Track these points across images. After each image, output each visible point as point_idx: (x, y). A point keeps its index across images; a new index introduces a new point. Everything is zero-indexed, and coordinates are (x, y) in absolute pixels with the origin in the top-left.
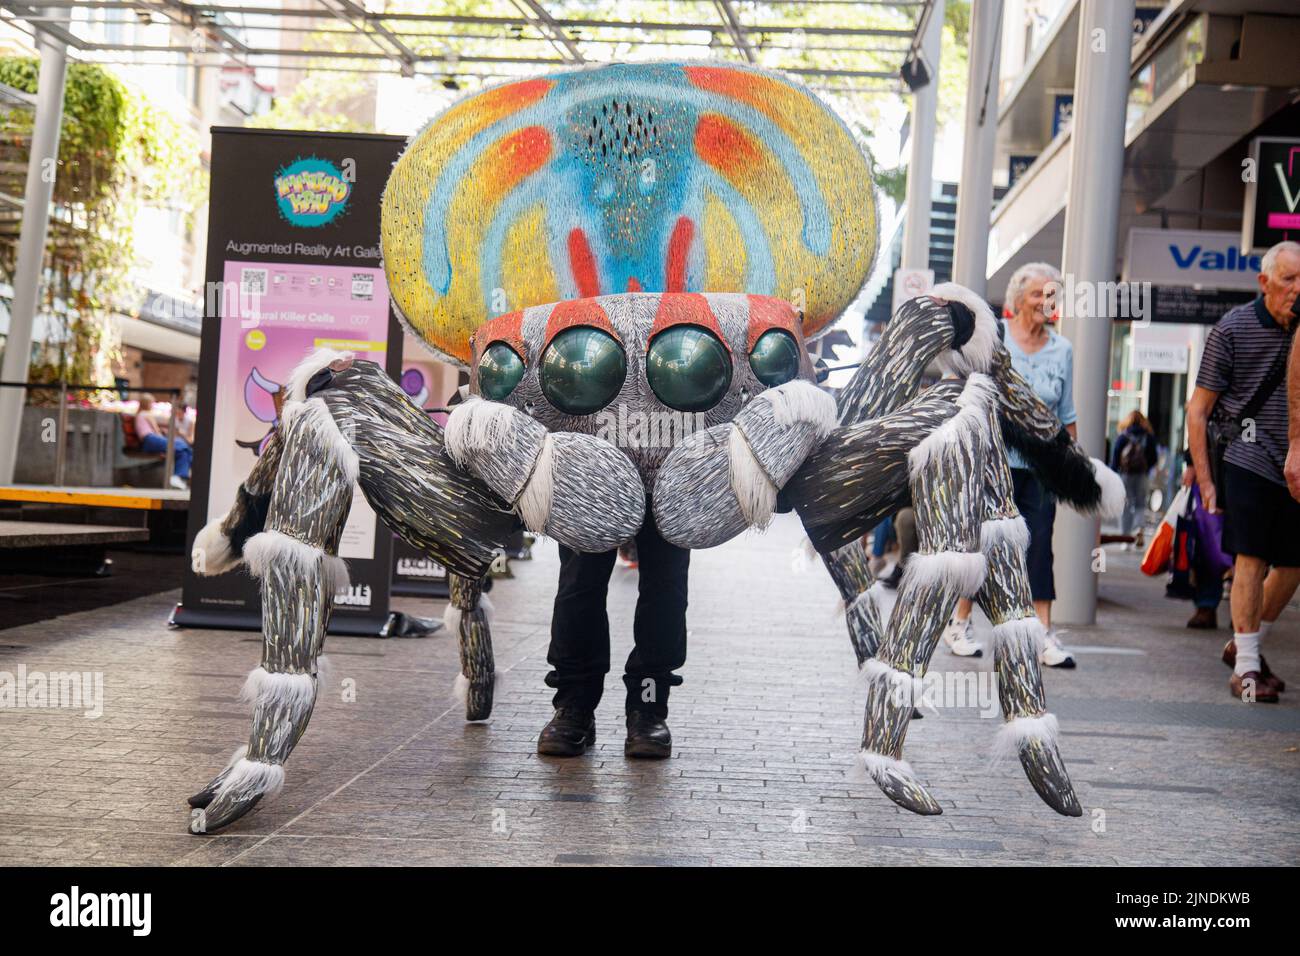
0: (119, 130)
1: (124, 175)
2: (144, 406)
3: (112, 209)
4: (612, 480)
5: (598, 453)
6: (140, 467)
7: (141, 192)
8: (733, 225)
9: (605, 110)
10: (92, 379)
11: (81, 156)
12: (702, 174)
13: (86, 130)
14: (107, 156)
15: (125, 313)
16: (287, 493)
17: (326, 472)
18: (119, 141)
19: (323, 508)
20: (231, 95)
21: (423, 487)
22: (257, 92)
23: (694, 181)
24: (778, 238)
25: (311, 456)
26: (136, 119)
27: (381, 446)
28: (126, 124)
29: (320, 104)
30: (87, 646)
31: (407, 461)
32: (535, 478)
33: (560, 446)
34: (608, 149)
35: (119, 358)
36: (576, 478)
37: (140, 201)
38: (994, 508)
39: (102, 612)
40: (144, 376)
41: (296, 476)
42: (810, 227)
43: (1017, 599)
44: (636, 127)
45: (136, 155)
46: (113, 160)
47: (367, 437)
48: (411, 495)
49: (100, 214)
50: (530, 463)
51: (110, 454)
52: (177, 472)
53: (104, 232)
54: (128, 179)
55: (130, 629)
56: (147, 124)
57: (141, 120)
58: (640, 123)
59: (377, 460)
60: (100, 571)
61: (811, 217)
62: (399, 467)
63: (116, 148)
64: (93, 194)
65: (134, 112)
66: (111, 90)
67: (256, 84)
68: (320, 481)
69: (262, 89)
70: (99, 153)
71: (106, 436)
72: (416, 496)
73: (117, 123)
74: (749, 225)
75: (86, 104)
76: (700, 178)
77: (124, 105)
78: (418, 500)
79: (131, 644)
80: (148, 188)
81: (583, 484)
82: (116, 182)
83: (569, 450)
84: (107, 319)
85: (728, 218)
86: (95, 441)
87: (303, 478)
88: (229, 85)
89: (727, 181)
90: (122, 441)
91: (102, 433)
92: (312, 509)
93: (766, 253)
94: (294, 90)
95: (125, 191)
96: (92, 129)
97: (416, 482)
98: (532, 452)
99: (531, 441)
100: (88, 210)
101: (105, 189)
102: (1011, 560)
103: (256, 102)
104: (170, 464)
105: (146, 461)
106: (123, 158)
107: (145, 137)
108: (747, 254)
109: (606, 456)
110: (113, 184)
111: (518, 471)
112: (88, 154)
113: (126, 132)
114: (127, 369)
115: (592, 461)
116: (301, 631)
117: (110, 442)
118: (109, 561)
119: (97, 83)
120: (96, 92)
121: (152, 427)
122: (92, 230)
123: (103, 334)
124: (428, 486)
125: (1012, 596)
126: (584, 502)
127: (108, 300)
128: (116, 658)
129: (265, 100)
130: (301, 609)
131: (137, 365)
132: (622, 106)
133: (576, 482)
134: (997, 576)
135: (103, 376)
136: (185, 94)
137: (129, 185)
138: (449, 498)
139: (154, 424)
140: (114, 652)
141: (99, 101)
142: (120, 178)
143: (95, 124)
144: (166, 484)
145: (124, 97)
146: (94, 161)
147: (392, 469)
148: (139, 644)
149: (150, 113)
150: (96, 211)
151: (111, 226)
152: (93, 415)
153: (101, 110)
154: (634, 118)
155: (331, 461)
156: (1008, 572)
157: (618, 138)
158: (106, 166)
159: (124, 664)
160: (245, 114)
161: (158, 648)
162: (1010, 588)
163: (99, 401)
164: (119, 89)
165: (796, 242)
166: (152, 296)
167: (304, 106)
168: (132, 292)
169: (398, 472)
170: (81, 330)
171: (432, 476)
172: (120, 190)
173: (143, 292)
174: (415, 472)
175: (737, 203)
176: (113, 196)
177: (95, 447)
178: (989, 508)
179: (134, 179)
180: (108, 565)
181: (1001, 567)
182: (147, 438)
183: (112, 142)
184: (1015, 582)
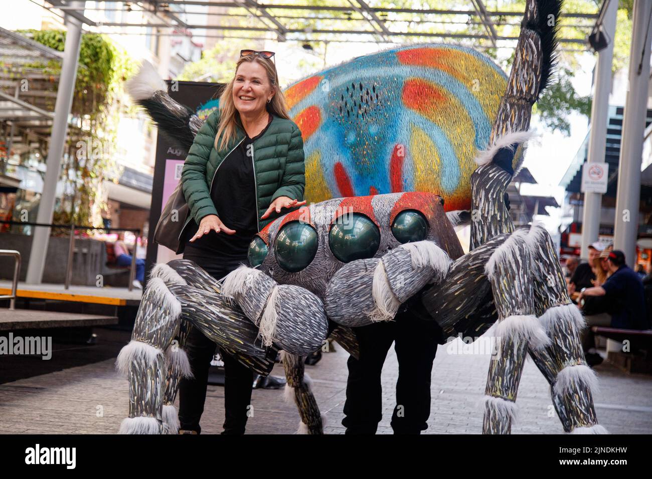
0: (110, 72)
1: (113, 99)
2: (120, 238)
3: (104, 120)
4: (307, 312)
5: (301, 296)
6: (116, 275)
7: (122, 109)
8: (430, 143)
9: (348, 89)
10: (90, 220)
11: (88, 88)
12: (408, 116)
13: (91, 73)
14: (103, 88)
15: (111, 180)
16: (140, 323)
17: (162, 311)
18: (110, 79)
19: (161, 329)
20: (178, 49)
21: (218, 316)
22: (192, 47)
23: (403, 121)
24: (459, 145)
25: (154, 304)
26: (121, 66)
27: (193, 296)
28: (115, 69)
29: (230, 55)
30: (80, 388)
31: (208, 303)
32: (266, 310)
33: (281, 292)
34: (350, 113)
35: (106, 208)
36: (287, 310)
37: (121, 115)
38: (554, 300)
39: (89, 367)
40: (121, 218)
41: (145, 314)
42: (480, 136)
43: (571, 354)
44: (365, 97)
45: (120, 87)
46: (106, 90)
47: (185, 292)
48: (212, 321)
49: (98, 122)
50: (264, 302)
51: (98, 265)
52: (137, 278)
53: (100, 133)
54: (115, 101)
55: (105, 378)
56: (127, 69)
57: (123, 67)
58: (368, 93)
59: (191, 303)
60: (89, 342)
61: (480, 130)
62: (203, 306)
63: (108, 83)
64: (94, 111)
65: (119, 62)
66: (107, 49)
67: (192, 42)
68: (158, 316)
69: (196, 45)
70: (98, 86)
71: (96, 255)
72: (215, 322)
73: (110, 68)
74: (441, 141)
75: (92, 57)
76: (407, 118)
77: (114, 57)
78: (216, 324)
79: (105, 388)
80: (126, 107)
81: (291, 314)
82: (108, 103)
83: (285, 294)
84: (99, 185)
85: (427, 139)
86: (90, 258)
87: (149, 315)
88: (177, 43)
89: (425, 117)
90: (105, 258)
91: (94, 254)
92: (154, 329)
93: (453, 156)
94: (215, 46)
95: (112, 109)
96: (95, 72)
97: (214, 313)
98: (265, 295)
99: (266, 289)
100: (91, 119)
101: (102, 108)
102: (566, 331)
103: (192, 53)
104: (133, 273)
105: (119, 271)
106: (112, 89)
107: (125, 76)
108: (440, 159)
109: (306, 298)
110: (106, 105)
111: (257, 306)
112: (91, 87)
113: (114, 74)
114: (111, 214)
115: (297, 301)
116: (149, 393)
117: (99, 259)
118: (94, 335)
119: (99, 45)
120: (98, 50)
121: (124, 250)
122: (93, 131)
123: (97, 194)
124: (221, 315)
125: (568, 352)
126: (291, 324)
127: (101, 174)
128: (95, 397)
129: (197, 52)
130: (149, 381)
131: (116, 211)
132: (357, 86)
133: (288, 313)
134: (558, 341)
135: (96, 220)
136: (150, 49)
137: (115, 105)
138: (233, 321)
139: (125, 248)
140: (94, 393)
141: (100, 55)
142: (110, 101)
143: (97, 69)
144: (130, 285)
145: (114, 53)
146: (95, 91)
147: (200, 308)
148: (110, 388)
149: (129, 62)
150: (95, 120)
151: (104, 129)
152: (90, 242)
153: (101, 61)
154: (364, 91)
155: (165, 305)
156: (565, 338)
157: (355, 105)
158: (102, 94)
159: (100, 401)
160: (185, 60)
161: (120, 391)
162: (566, 347)
163: (94, 234)
164: (111, 48)
165: (471, 146)
166: (127, 170)
167: (220, 56)
168: (115, 169)
169: (203, 309)
170: (84, 190)
171: (223, 310)
172: (109, 108)
173: (122, 169)
174: (212, 308)
175: (432, 129)
176: (106, 112)
177: (90, 262)
178: (551, 300)
179: (118, 101)
180: (94, 337)
181: (560, 335)
182: (121, 257)
183: (106, 79)
184: (569, 344)
